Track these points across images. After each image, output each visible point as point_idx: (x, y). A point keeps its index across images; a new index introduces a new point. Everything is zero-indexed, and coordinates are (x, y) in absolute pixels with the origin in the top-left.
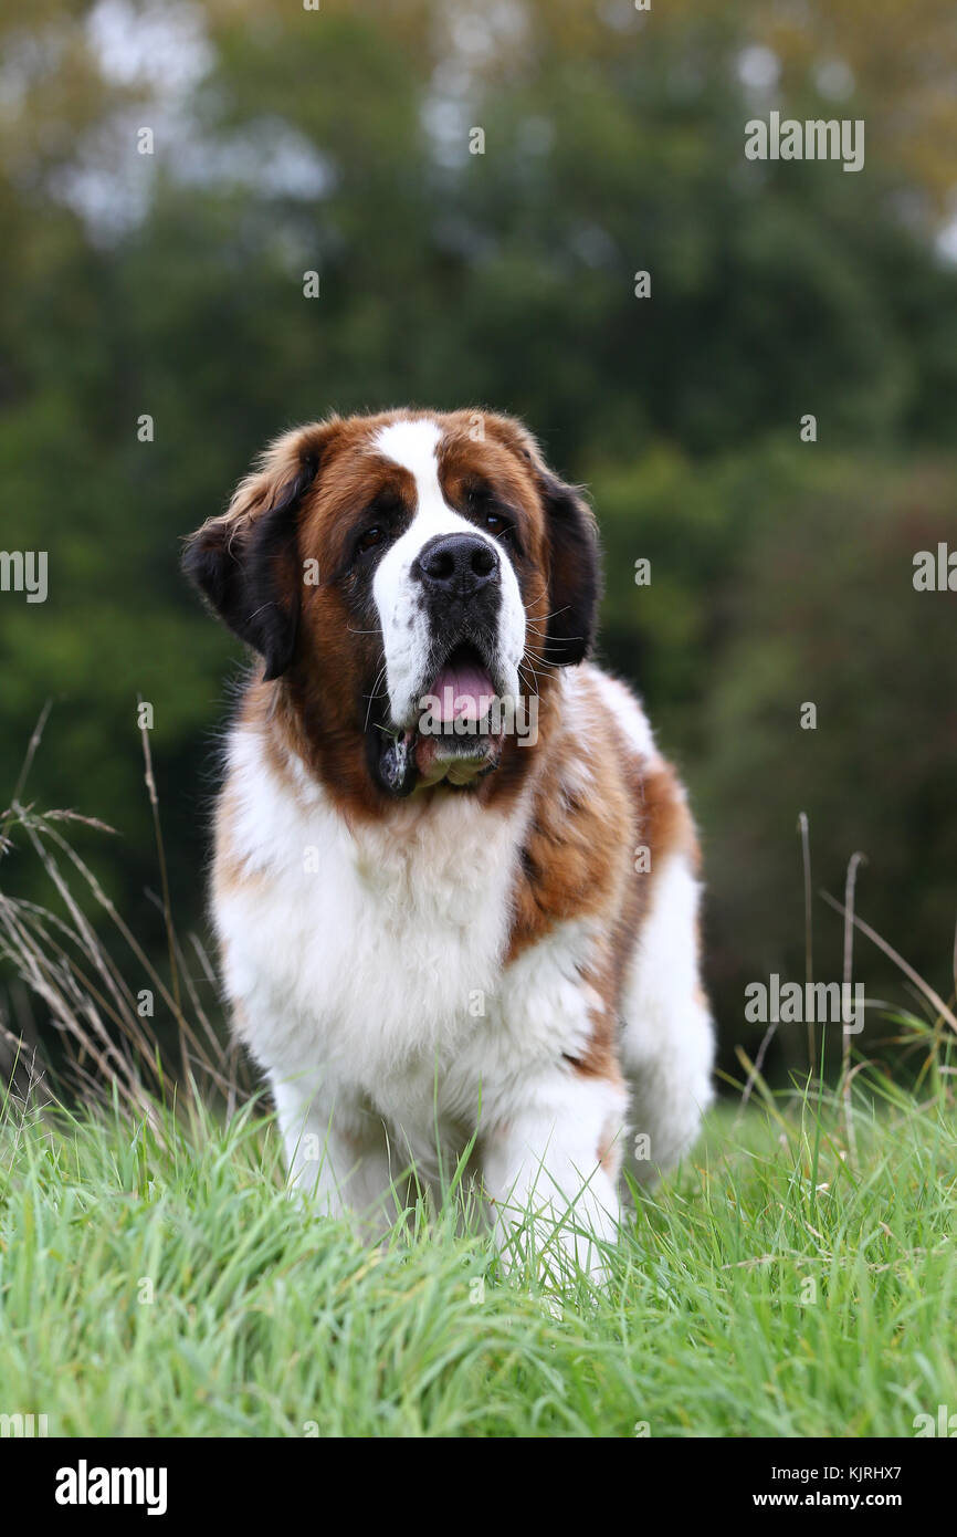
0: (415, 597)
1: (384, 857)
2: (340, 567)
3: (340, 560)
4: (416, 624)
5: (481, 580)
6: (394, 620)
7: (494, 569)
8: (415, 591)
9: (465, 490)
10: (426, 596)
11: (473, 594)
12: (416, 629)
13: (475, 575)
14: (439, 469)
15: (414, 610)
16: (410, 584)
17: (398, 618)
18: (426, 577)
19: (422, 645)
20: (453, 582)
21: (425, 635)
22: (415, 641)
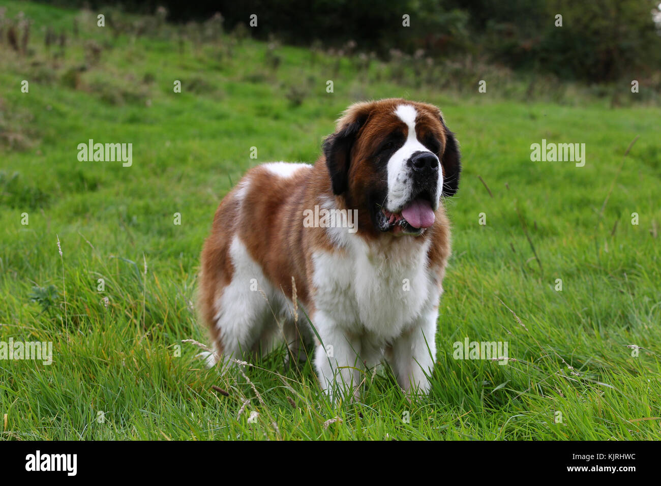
0: (408, 173)
1: (378, 254)
2: (373, 154)
3: (375, 152)
4: (407, 182)
5: (433, 170)
7: (437, 165)
8: (408, 170)
9: (426, 136)
10: (413, 173)
11: (430, 174)
13: (431, 167)
14: (416, 126)
15: (407, 177)
16: (406, 167)
17: (399, 179)
18: (414, 166)
19: (409, 190)
20: (424, 169)
21: (410, 187)
22: (406, 188)
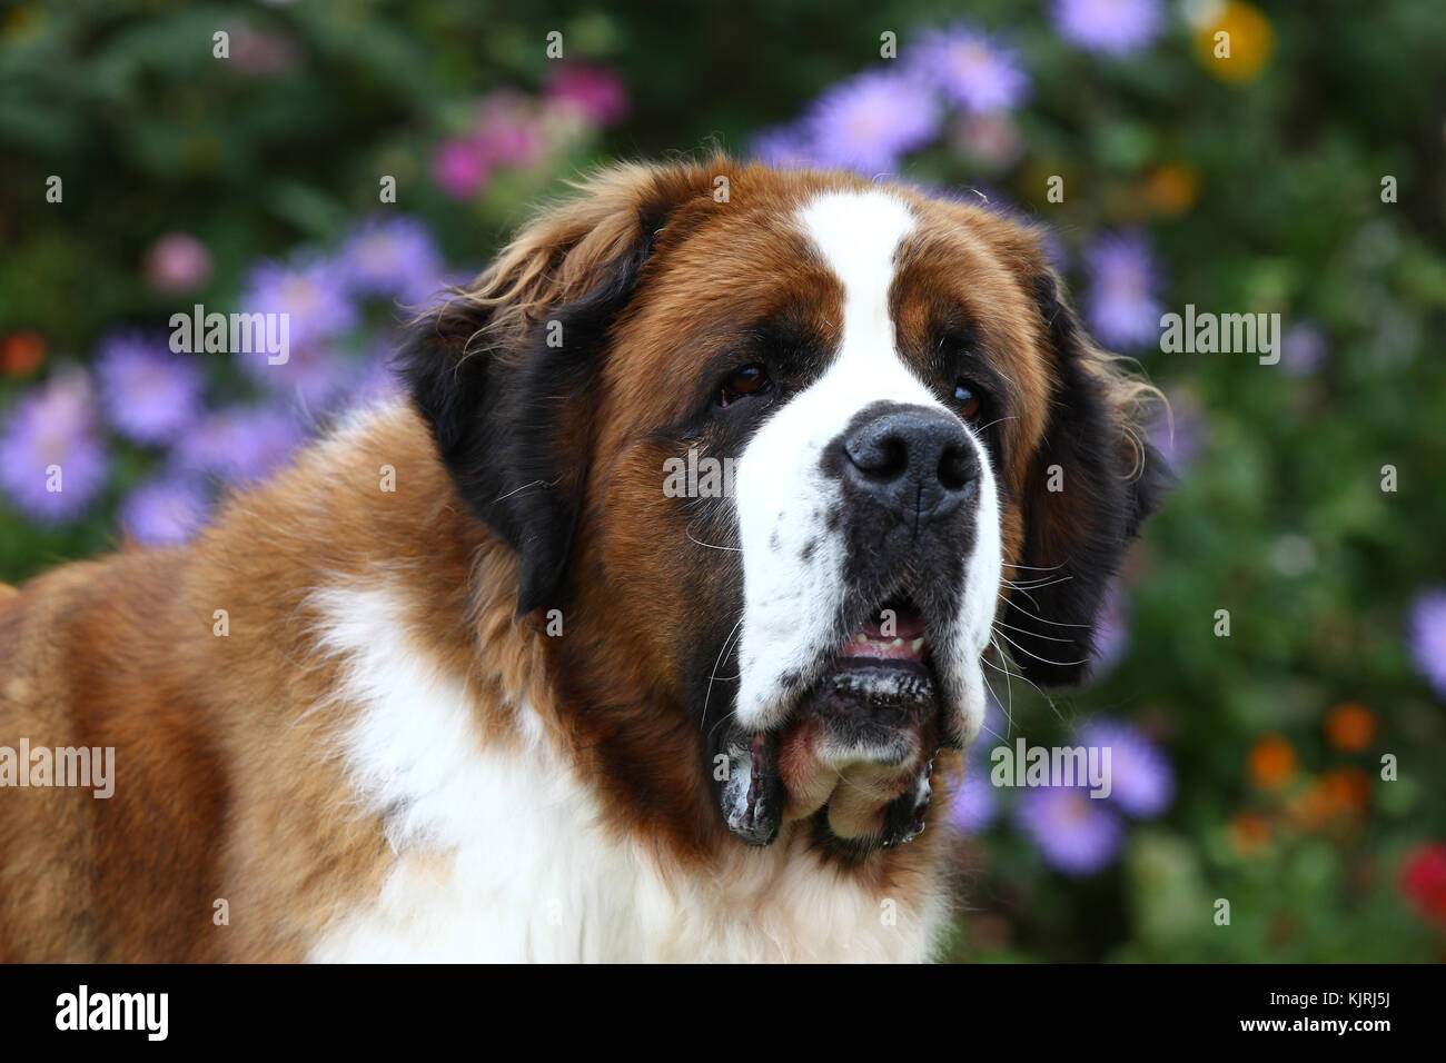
0: (823, 507)
2: (677, 419)
3: (683, 408)
4: (818, 555)
5: (950, 497)
6: (774, 539)
7: (972, 483)
8: (825, 494)
9: (934, 330)
10: (845, 509)
11: (931, 520)
12: (817, 563)
13: (940, 486)
14: (894, 284)
15: (819, 529)
16: (817, 479)
17: (782, 536)
18: (852, 473)
19: (826, 592)
20: (901, 490)
21: (834, 578)
22: (812, 584)
